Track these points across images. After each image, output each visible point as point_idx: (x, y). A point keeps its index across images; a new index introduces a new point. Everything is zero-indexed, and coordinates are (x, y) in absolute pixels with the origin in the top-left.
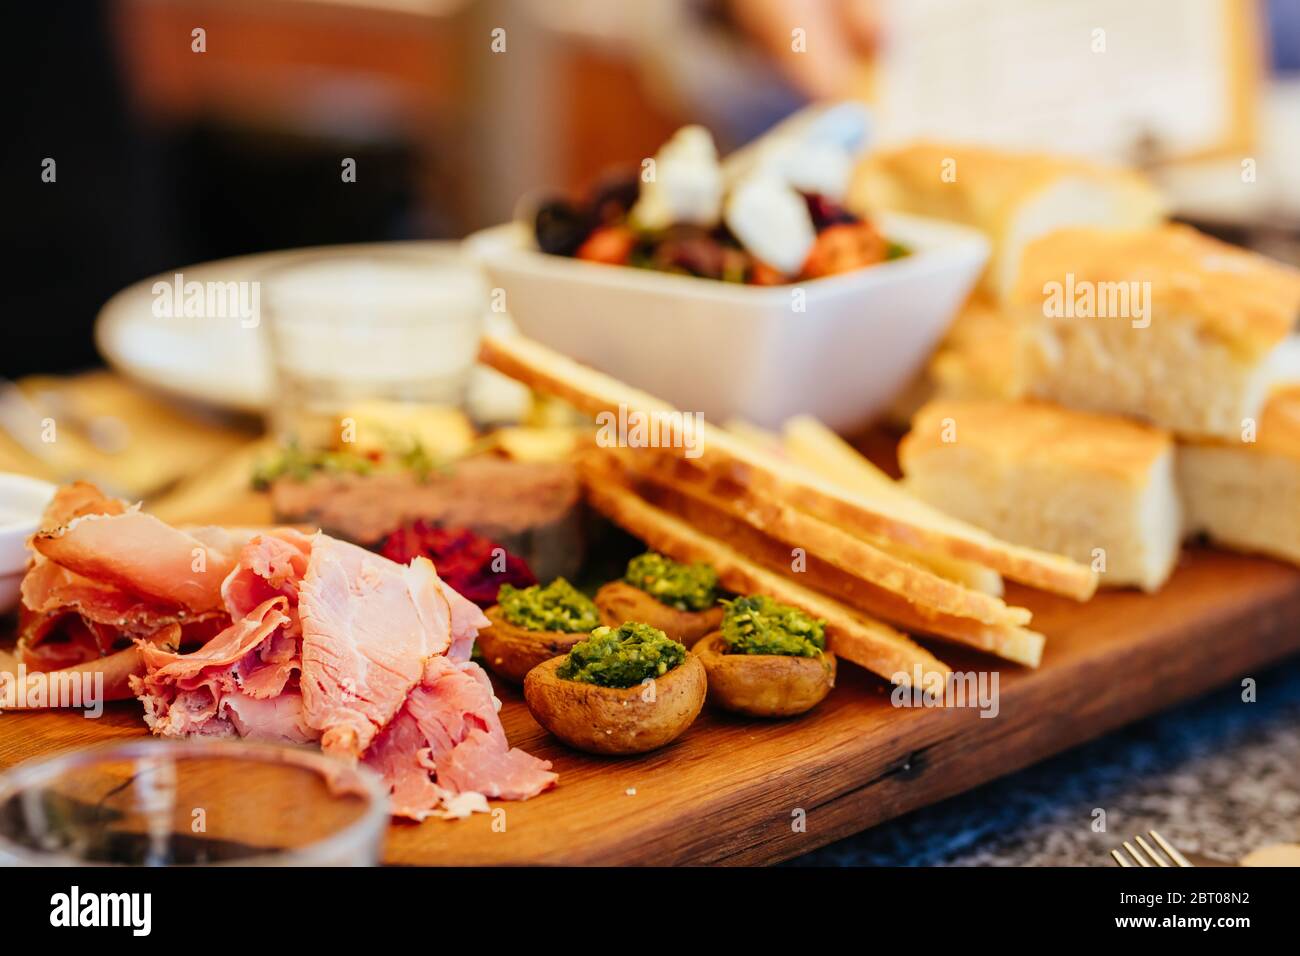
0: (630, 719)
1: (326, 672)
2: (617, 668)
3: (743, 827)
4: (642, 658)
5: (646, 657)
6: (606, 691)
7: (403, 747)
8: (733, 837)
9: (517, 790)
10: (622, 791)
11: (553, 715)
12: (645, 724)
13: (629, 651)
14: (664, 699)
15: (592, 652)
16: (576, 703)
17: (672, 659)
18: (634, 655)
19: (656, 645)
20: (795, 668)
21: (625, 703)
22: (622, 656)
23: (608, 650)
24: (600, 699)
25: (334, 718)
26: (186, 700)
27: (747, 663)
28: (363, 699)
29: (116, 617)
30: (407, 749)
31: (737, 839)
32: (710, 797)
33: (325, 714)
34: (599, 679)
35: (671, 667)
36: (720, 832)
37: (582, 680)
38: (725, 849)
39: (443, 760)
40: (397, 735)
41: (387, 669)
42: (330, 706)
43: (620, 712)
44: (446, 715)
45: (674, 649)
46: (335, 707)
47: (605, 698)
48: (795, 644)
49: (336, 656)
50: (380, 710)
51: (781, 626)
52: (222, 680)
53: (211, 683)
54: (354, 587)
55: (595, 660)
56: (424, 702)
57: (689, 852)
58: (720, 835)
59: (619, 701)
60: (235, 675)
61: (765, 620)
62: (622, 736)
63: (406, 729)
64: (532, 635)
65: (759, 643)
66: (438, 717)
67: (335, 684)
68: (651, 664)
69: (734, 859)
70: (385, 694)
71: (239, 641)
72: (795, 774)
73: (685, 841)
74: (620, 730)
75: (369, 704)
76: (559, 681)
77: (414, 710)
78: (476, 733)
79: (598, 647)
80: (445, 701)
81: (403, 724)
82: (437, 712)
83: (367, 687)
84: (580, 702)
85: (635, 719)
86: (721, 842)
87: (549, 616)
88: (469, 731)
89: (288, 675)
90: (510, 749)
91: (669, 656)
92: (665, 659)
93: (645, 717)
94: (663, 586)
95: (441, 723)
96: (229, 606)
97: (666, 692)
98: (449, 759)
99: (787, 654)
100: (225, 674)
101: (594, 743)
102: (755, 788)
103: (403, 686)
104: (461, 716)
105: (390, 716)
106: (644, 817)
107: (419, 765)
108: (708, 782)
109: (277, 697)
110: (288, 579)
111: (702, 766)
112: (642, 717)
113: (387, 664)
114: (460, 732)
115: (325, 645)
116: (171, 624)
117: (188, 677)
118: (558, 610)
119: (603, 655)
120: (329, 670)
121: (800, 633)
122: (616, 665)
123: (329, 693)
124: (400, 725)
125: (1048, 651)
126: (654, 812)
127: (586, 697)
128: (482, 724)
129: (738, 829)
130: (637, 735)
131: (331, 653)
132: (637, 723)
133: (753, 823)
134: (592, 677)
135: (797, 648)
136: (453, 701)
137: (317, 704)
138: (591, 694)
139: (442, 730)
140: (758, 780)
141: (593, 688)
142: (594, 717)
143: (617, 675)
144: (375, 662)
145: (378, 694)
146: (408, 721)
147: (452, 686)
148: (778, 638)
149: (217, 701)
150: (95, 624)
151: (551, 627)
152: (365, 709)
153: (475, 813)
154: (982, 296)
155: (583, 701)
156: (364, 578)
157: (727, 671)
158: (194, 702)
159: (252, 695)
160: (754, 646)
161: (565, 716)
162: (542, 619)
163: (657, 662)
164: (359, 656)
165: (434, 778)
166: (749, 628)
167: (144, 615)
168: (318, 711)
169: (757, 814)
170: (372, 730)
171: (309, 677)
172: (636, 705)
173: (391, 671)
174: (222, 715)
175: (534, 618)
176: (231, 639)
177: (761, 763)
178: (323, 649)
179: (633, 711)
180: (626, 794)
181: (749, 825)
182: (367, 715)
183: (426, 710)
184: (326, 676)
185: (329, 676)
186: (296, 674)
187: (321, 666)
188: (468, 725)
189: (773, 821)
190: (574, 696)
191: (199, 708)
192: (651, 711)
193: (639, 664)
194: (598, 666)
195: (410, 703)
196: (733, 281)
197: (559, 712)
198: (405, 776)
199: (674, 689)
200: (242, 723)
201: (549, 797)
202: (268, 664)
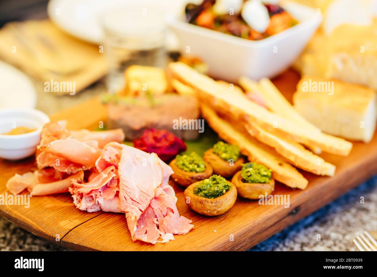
0: (215, 208)
1: (126, 193)
2: (211, 193)
3: (247, 238)
4: (218, 189)
5: (220, 189)
6: (208, 200)
7: (149, 217)
8: (244, 241)
9: (182, 232)
10: (212, 231)
11: (193, 205)
12: (219, 209)
13: (215, 187)
14: (225, 202)
15: (204, 188)
16: (199, 203)
17: (227, 188)
18: (216, 189)
19: (222, 185)
20: (263, 187)
21: (213, 204)
22: (212, 189)
23: (209, 186)
24: (206, 202)
25: (129, 209)
26: (86, 198)
27: (249, 186)
28: (137, 203)
29: (64, 169)
30: (150, 217)
31: (245, 242)
32: (238, 231)
33: (127, 207)
34: (206, 196)
35: (227, 191)
36: (240, 241)
37: (201, 196)
38: (242, 245)
39: (161, 221)
40: (147, 213)
41: (144, 193)
42: (128, 204)
43: (212, 206)
44: (162, 207)
45: (228, 186)
46: (129, 205)
47: (207, 202)
48: (263, 180)
49: (130, 189)
50: (142, 206)
51: (259, 173)
52: (96, 194)
53: (93, 194)
54: (134, 162)
55: (205, 190)
56: (155, 203)
57: (232, 248)
58: (240, 242)
59: (212, 203)
60: (100, 192)
61: (254, 171)
62: (212, 212)
63: (150, 211)
64: (186, 173)
65: (252, 179)
66: (159, 208)
67: (129, 198)
68: (221, 191)
69: (244, 247)
70: (144, 201)
71: (101, 181)
72: (262, 220)
73: (231, 245)
74: (212, 211)
75: (139, 204)
76: (194, 196)
77: (152, 206)
78: (170, 213)
79: (206, 186)
80: (161, 203)
81: (149, 210)
82: (159, 206)
83: (138, 199)
84: (200, 203)
85: (216, 208)
86: (241, 243)
87: (191, 167)
88: (168, 212)
89: (116, 193)
90: (180, 216)
91: (226, 187)
92: (225, 188)
93: (219, 208)
94: (224, 155)
95: (160, 210)
96: (98, 168)
97: (225, 200)
98: (162, 221)
99: (260, 183)
100: (97, 192)
101: (204, 214)
102: (251, 227)
103: (149, 199)
104: (166, 208)
105: (145, 208)
106: (219, 240)
107: (154, 223)
108: (237, 226)
109: (113, 199)
110: (115, 161)
111: (235, 220)
112: (218, 208)
113: (144, 192)
114: (166, 213)
115: (126, 185)
116: (80, 171)
117: (87, 193)
118: (193, 165)
119: (207, 188)
120: (128, 193)
121: (264, 176)
122: (211, 191)
123: (128, 200)
124: (148, 210)
125: (337, 170)
126: (222, 238)
127: (202, 201)
128: (172, 211)
129: (245, 239)
130: (217, 212)
131: (128, 188)
132: (217, 209)
133: (250, 236)
134: (204, 195)
135: (263, 181)
136: (163, 203)
137: (124, 203)
138: (204, 201)
139: (160, 212)
140: (251, 224)
141: (204, 199)
142: (205, 208)
143: (211, 194)
144: (141, 191)
145: (142, 201)
146: (150, 209)
147: (163, 198)
148: (257, 177)
149: (95, 199)
150: (58, 171)
151: (191, 171)
152: (138, 206)
153: (170, 240)
154: (320, 30)
155: (201, 202)
156: (137, 159)
157: (243, 188)
158: (88, 199)
159: (105, 198)
160: (251, 180)
161: (197, 207)
162: (188, 168)
163: (222, 190)
164: (136, 188)
165: (158, 227)
166: (249, 174)
167: (73, 168)
168: (125, 206)
169: (251, 234)
170: (140, 213)
171: (121, 194)
172: (216, 204)
173: (145, 194)
174: (97, 203)
175: (186, 167)
176: (98, 179)
177: (253, 218)
178: (126, 186)
179: (216, 206)
180: (214, 232)
181: (248, 237)
182: (139, 208)
183: (156, 205)
184: (127, 195)
185: (128, 195)
186: (118, 192)
187: (125, 191)
188: (168, 211)
189: (256, 235)
190: (199, 201)
191: (90, 200)
192: (221, 206)
193: (217, 191)
194: (206, 192)
195: (151, 203)
196: (244, 38)
197: (194, 205)
198: (150, 226)
199: (228, 199)
200: (102, 206)
201: (192, 233)
202: (109, 187)
